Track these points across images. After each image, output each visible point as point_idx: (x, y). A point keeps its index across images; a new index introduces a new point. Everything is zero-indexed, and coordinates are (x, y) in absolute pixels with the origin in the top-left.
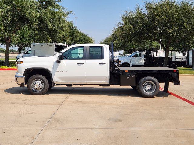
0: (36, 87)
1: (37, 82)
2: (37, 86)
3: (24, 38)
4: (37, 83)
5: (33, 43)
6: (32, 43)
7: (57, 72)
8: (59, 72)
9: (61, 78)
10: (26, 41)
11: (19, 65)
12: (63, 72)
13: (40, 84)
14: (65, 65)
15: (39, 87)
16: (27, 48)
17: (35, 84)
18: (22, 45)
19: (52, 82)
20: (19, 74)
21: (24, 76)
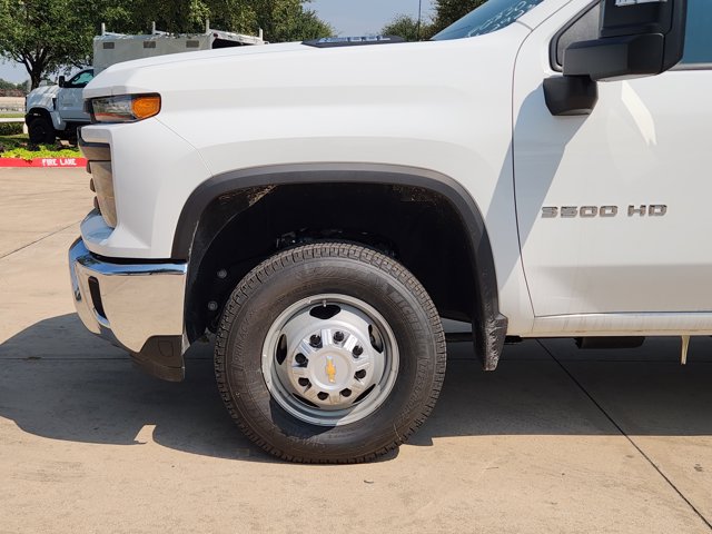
0: (319, 385)
1: (327, 329)
2: (329, 376)
3: (52, 22)
4: (327, 339)
5: (104, 33)
6: (100, 34)
7: (550, 212)
8: (568, 211)
9: (586, 281)
10: (61, 33)
11: (120, 135)
12: (623, 210)
13: (357, 351)
14: (648, 130)
15: (351, 383)
16: (64, 67)
17: (311, 354)
18: (44, 54)
19: (490, 328)
20: (122, 242)
21: (176, 259)
